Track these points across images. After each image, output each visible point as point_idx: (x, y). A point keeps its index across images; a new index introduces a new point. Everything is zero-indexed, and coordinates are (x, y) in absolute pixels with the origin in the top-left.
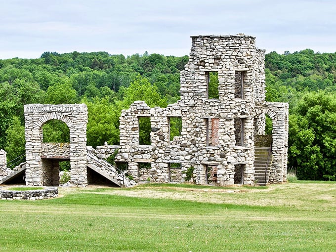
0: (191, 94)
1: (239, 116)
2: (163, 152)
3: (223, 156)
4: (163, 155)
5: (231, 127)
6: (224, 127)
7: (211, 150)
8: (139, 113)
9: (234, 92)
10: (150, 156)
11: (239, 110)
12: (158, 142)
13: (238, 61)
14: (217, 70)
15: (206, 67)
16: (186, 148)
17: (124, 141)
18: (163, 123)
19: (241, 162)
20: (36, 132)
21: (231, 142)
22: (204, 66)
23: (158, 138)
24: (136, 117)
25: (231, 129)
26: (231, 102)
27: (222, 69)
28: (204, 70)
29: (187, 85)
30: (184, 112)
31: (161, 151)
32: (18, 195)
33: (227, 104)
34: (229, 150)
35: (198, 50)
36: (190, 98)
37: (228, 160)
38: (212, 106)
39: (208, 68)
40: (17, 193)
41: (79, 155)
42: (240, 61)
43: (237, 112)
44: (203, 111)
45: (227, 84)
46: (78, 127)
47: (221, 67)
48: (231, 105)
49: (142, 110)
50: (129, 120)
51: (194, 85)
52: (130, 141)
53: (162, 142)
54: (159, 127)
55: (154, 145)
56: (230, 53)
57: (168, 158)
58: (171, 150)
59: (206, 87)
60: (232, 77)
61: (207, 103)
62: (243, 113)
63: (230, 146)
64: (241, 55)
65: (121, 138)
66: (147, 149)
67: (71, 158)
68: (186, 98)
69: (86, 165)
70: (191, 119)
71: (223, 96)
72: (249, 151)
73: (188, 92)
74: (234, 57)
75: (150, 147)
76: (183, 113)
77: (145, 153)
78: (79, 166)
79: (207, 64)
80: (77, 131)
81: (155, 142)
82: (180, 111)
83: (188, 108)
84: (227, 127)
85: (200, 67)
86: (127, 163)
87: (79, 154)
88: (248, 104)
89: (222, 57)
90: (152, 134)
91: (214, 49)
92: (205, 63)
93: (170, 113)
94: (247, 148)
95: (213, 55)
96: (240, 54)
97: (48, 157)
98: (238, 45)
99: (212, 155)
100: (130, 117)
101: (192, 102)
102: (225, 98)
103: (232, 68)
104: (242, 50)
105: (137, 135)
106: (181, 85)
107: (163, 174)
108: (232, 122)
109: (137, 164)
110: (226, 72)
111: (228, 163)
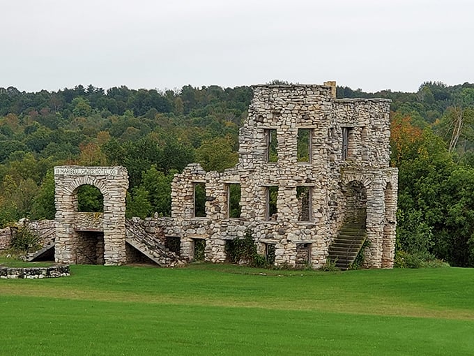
0: (250, 156)
1: (303, 184)
2: (220, 226)
3: (282, 233)
4: (219, 230)
5: (292, 197)
6: (284, 197)
7: (269, 225)
8: (193, 178)
9: (296, 155)
10: (205, 231)
11: (303, 177)
12: (214, 214)
13: (303, 116)
14: (275, 127)
15: (264, 124)
16: (245, 222)
17: (177, 212)
18: (219, 191)
19: (306, 241)
20: (67, 199)
21: (293, 216)
22: (263, 123)
23: (213, 209)
24: (189, 183)
25: (292, 200)
26: (293, 167)
27: (282, 126)
28: (262, 127)
29: (246, 145)
30: (244, 178)
31: (217, 225)
32: (13, 273)
33: (287, 169)
34: (290, 226)
35: (257, 103)
36: (249, 161)
37: (288, 238)
38: (271, 172)
39: (267, 126)
40: (11, 270)
41: (114, 228)
42: (306, 117)
43: (301, 178)
44: (261, 177)
45: (288, 144)
46: (112, 194)
47: (281, 123)
48: (292, 170)
49: (196, 174)
50: (181, 187)
51: (253, 145)
52: (183, 212)
53: (218, 214)
54: (215, 196)
55: (210, 217)
56: (291, 106)
57: (224, 233)
58: (228, 223)
59: (265, 148)
60: (294, 136)
61: (265, 168)
62: (308, 181)
63: (291, 221)
64: (306, 109)
65: (172, 208)
66: (202, 222)
67: (105, 231)
68: (245, 160)
69: (124, 239)
70: (250, 187)
71: (283, 159)
72: (317, 228)
73: (247, 154)
74: (297, 112)
75: (205, 220)
76: (242, 179)
77: (199, 227)
78: (113, 240)
79: (265, 120)
80: (112, 199)
81: (210, 213)
82: (238, 176)
83: (247, 173)
84: (288, 197)
85: (259, 124)
86: (179, 238)
87: (113, 226)
88: (316, 169)
89: (282, 112)
90: (207, 204)
91: (272, 102)
92: (263, 118)
93: (228, 179)
94: (314, 224)
95: (272, 109)
96: (304, 108)
97: (81, 229)
98: (302, 97)
99: (270, 231)
100: (183, 183)
101: (251, 166)
102: (285, 162)
103: (293, 125)
104: (307, 103)
105: (190, 205)
106: (241, 145)
107: (218, 253)
108: (295, 191)
109: (191, 240)
110: (286, 130)
111: (288, 241)
